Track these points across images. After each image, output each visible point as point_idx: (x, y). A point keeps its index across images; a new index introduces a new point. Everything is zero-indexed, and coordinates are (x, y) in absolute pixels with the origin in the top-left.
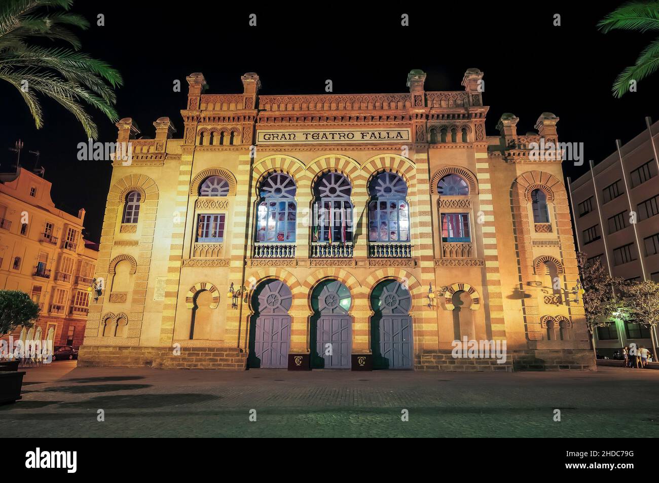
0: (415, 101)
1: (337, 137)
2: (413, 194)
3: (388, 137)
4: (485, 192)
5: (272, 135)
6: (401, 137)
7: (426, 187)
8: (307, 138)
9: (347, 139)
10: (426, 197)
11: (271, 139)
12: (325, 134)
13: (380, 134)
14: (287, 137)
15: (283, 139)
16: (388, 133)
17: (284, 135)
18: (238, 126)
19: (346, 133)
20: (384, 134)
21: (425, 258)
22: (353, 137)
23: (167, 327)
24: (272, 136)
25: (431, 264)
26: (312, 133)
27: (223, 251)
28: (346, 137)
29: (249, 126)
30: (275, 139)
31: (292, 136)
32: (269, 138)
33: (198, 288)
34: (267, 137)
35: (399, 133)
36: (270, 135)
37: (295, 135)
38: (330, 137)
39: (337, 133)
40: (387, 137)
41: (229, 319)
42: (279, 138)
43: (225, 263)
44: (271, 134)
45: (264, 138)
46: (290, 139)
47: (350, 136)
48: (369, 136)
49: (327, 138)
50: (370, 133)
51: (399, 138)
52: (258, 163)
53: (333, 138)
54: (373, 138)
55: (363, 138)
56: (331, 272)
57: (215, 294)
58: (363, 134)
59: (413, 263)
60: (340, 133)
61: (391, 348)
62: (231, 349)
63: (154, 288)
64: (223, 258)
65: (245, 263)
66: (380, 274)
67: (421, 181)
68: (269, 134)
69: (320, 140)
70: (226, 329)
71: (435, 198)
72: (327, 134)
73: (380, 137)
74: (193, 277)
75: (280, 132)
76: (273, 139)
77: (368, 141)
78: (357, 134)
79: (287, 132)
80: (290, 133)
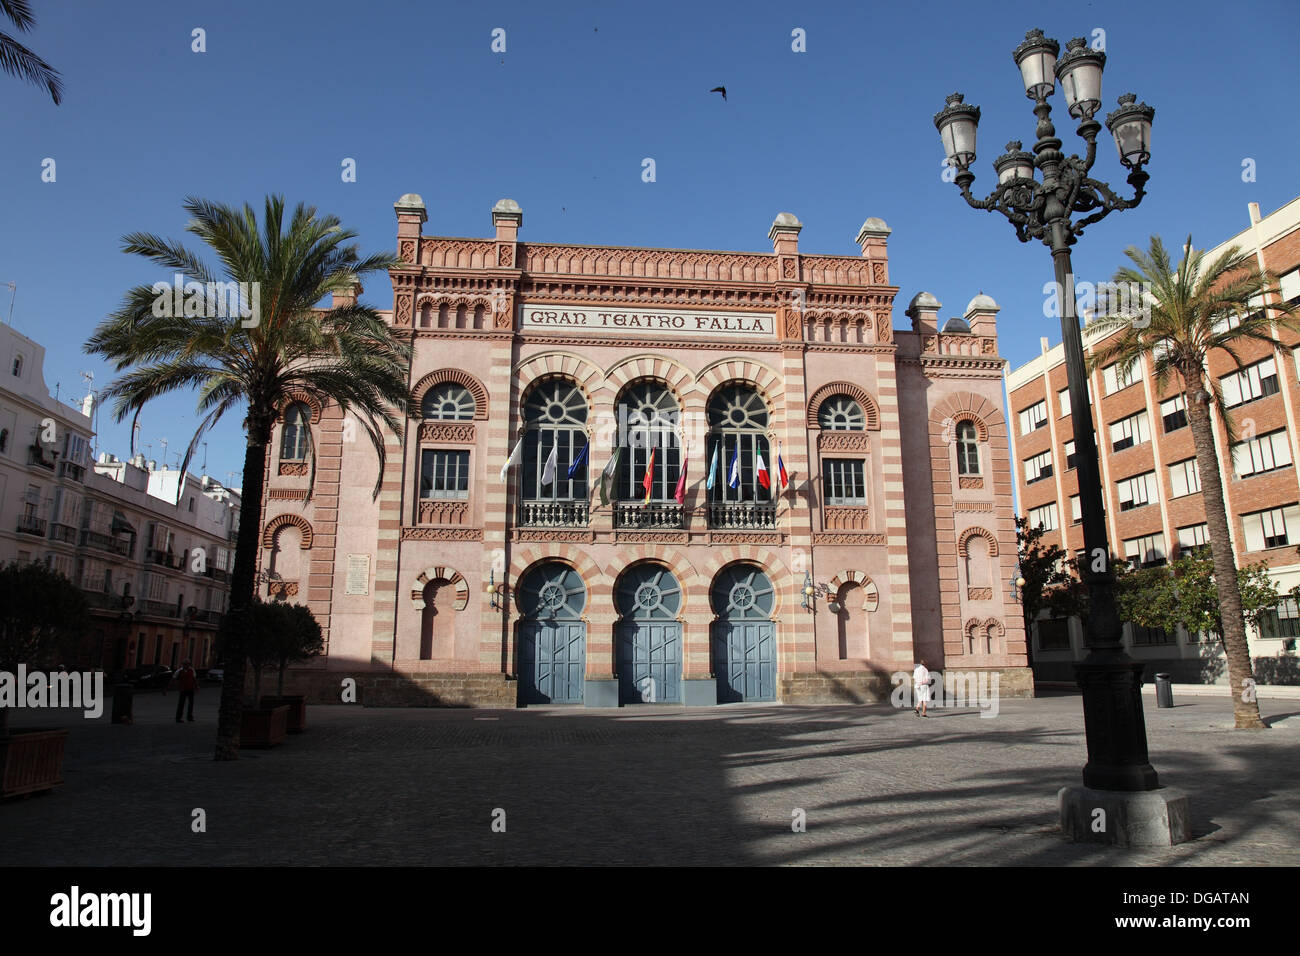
0: (785, 268)
1: (655, 322)
2: (780, 424)
3: (740, 328)
4: (890, 426)
5: (546, 313)
6: (761, 329)
7: (801, 415)
8: (605, 323)
9: (672, 327)
10: (801, 432)
11: (544, 321)
12: (635, 317)
13: (726, 321)
14: (572, 319)
15: (565, 323)
16: (740, 321)
17: (566, 314)
18: (488, 298)
19: (672, 317)
20: (733, 322)
21: (797, 531)
22: (683, 324)
23: (382, 640)
24: (545, 316)
25: (806, 540)
26: (614, 315)
27: (470, 513)
28: (671, 323)
29: (507, 296)
30: (551, 321)
31: (580, 318)
32: (541, 320)
33: (431, 575)
34: (537, 317)
35: (758, 321)
36: (542, 313)
37: (584, 316)
38: (644, 322)
39: (657, 315)
40: (738, 327)
41: (485, 626)
42: (559, 319)
43: (475, 534)
44: (544, 311)
45: (532, 319)
46: (576, 322)
47: (678, 322)
48: (709, 323)
49: (639, 324)
50: (711, 319)
51: (758, 329)
53: (649, 324)
54: (716, 328)
55: (699, 326)
56: (650, 551)
57: (460, 586)
58: (698, 320)
59: (779, 538)
60: (661, 315)
61: (742, 669)
62: (491, 675)
63: (345, 573)
64: (470, 526)
65: (509, 535)
66: (728, 555)
67: (793, 406)
68: (540, 311)
69: (628, 326)
70: (483, 644)
71: (814, 435)
72: (640, 316)
73: (726, 327)
74: (422, 557)
75: (560, 310)
76: (548, 322)
77: (707, 332)
78: (690, 320)
79: (571, 310)
80: (577, 312)
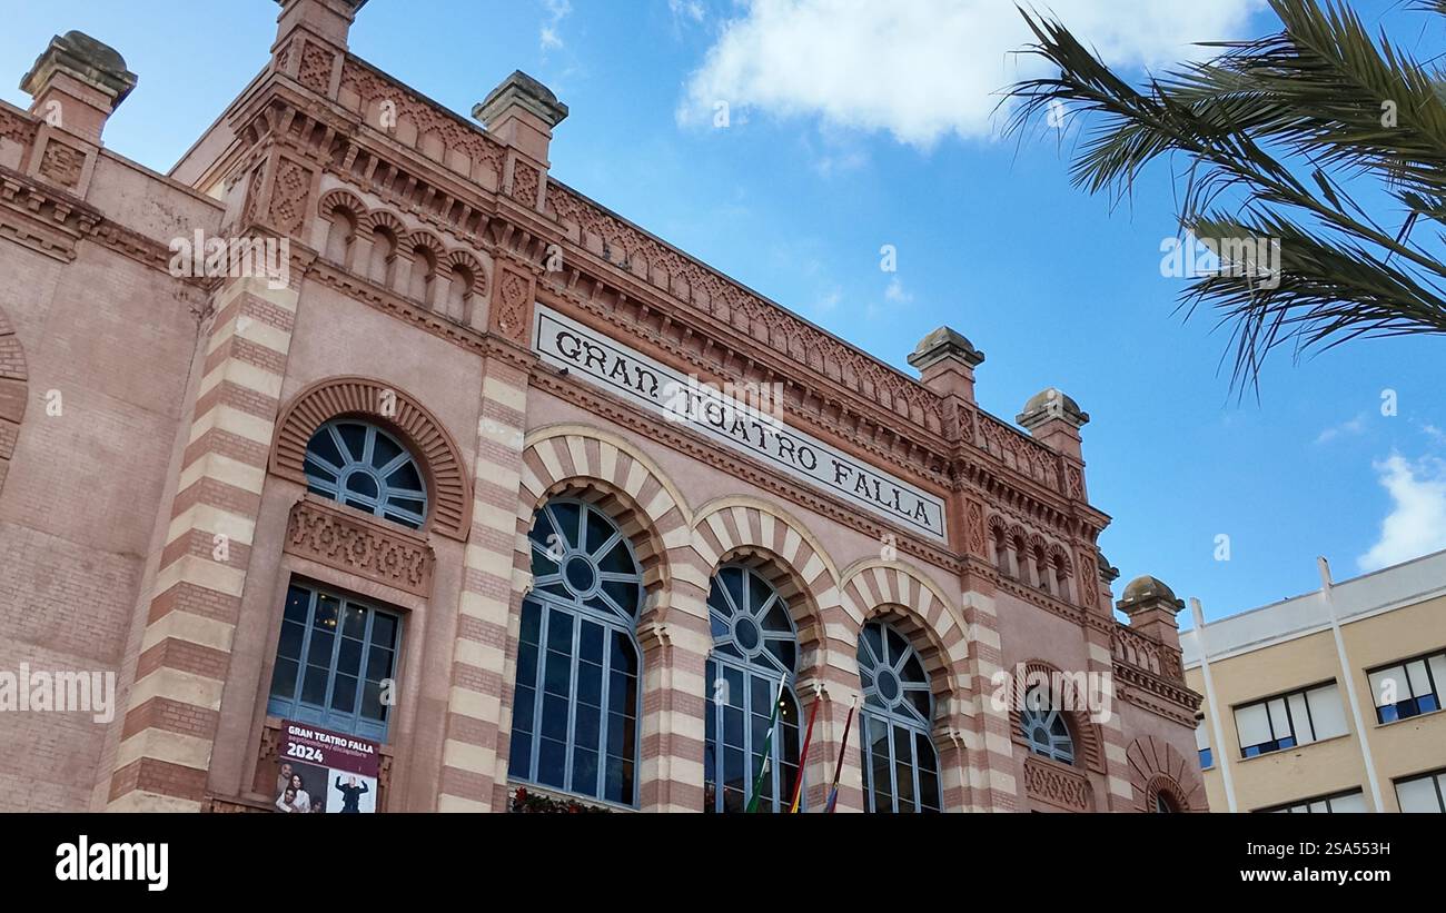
0: (960, 422)
1: (772, 444)
2: (967, 722)
3: (897, 507)
4: (1118, 771)
5: (585, 344)
6: (927, 521)
9: (797, 464)
11: (583, 357)
13: (878, 485)
14: (634, 378)
15: (619, 379)
16: (897, 494)
17: (622, 363)
18: (482, 257)
19: (798, 445)
20: (887, 492)
22: (814, 466)
24: (583, 349)
28: (796, 454)
29: (524, 273)
30: (595, 367)
31: (648, 383)
32: (576, 354)
34: (568, 344)
35: (921, 505)
36: (578, 341)
37: (655, 381)
38: (753, 436)
39: (773, 431)
40: (894, 505)
42: (608, 366)
44: (583, 339)
45: (561, 346)
46: (640, 387)
47: (807, 458)
48: (853, 478)
49: (745, 436)
50: (857, 473)
51: (922, 520)
52: (540, 436)
53: (763, 444)
54: (862, 493)
55: (838, 480)
58: (838, 466)
60: (781, 434)
68: (576, 336)
69: (727, 433)
73: (878, 497)
75: (614, 350)
76: (588, 364)
77: (846, 491)
78: (825, 460)
79: (634, 360)
80: (643, 368)
